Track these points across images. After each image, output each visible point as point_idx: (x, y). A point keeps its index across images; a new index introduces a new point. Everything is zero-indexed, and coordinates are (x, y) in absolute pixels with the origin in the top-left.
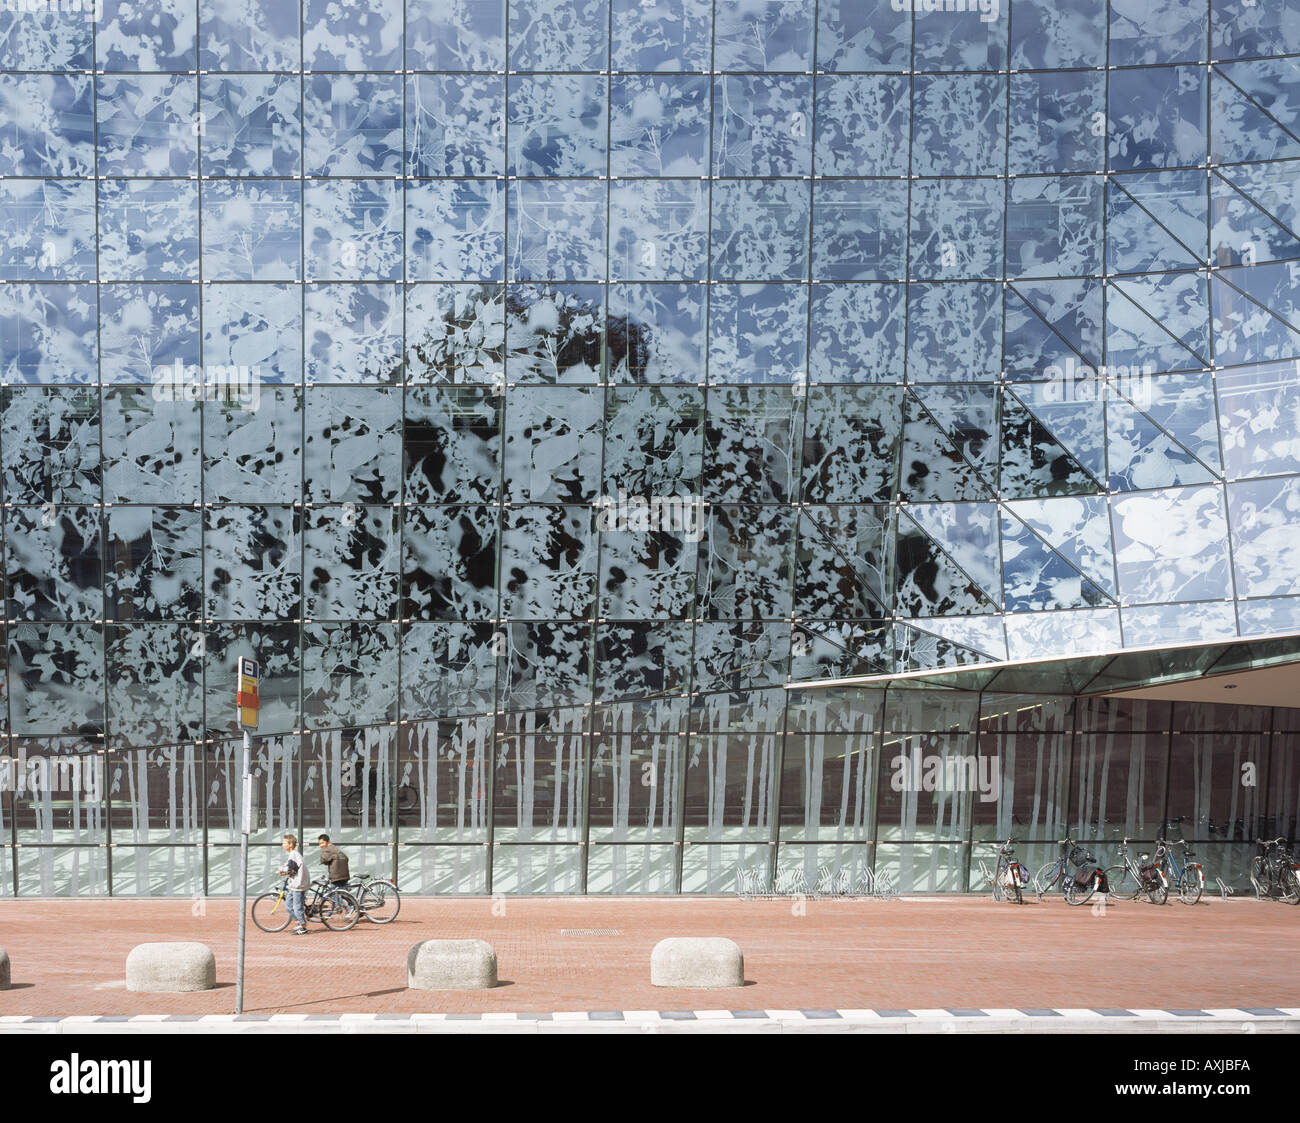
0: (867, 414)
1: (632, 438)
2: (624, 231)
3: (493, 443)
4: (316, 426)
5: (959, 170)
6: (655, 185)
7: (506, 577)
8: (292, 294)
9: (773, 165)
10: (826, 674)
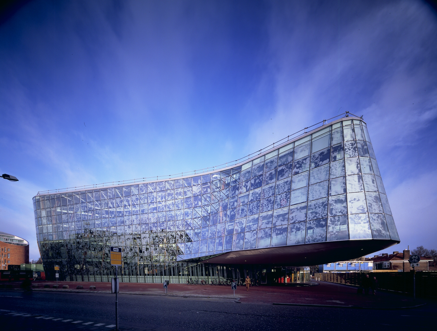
0: (172, 234)
1: (152, 238)
2: (150, 218)
3: (140, 239)
4: (126, 239)
5: (179, 209)
6: (152, 213)
7: (143, 252)
8: (123, 226)
9: (162, 210)
10: (171, 261)
